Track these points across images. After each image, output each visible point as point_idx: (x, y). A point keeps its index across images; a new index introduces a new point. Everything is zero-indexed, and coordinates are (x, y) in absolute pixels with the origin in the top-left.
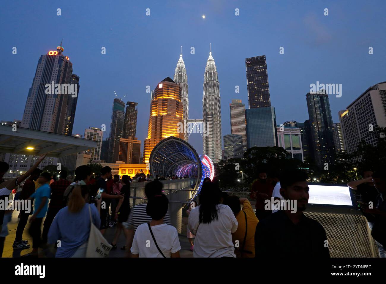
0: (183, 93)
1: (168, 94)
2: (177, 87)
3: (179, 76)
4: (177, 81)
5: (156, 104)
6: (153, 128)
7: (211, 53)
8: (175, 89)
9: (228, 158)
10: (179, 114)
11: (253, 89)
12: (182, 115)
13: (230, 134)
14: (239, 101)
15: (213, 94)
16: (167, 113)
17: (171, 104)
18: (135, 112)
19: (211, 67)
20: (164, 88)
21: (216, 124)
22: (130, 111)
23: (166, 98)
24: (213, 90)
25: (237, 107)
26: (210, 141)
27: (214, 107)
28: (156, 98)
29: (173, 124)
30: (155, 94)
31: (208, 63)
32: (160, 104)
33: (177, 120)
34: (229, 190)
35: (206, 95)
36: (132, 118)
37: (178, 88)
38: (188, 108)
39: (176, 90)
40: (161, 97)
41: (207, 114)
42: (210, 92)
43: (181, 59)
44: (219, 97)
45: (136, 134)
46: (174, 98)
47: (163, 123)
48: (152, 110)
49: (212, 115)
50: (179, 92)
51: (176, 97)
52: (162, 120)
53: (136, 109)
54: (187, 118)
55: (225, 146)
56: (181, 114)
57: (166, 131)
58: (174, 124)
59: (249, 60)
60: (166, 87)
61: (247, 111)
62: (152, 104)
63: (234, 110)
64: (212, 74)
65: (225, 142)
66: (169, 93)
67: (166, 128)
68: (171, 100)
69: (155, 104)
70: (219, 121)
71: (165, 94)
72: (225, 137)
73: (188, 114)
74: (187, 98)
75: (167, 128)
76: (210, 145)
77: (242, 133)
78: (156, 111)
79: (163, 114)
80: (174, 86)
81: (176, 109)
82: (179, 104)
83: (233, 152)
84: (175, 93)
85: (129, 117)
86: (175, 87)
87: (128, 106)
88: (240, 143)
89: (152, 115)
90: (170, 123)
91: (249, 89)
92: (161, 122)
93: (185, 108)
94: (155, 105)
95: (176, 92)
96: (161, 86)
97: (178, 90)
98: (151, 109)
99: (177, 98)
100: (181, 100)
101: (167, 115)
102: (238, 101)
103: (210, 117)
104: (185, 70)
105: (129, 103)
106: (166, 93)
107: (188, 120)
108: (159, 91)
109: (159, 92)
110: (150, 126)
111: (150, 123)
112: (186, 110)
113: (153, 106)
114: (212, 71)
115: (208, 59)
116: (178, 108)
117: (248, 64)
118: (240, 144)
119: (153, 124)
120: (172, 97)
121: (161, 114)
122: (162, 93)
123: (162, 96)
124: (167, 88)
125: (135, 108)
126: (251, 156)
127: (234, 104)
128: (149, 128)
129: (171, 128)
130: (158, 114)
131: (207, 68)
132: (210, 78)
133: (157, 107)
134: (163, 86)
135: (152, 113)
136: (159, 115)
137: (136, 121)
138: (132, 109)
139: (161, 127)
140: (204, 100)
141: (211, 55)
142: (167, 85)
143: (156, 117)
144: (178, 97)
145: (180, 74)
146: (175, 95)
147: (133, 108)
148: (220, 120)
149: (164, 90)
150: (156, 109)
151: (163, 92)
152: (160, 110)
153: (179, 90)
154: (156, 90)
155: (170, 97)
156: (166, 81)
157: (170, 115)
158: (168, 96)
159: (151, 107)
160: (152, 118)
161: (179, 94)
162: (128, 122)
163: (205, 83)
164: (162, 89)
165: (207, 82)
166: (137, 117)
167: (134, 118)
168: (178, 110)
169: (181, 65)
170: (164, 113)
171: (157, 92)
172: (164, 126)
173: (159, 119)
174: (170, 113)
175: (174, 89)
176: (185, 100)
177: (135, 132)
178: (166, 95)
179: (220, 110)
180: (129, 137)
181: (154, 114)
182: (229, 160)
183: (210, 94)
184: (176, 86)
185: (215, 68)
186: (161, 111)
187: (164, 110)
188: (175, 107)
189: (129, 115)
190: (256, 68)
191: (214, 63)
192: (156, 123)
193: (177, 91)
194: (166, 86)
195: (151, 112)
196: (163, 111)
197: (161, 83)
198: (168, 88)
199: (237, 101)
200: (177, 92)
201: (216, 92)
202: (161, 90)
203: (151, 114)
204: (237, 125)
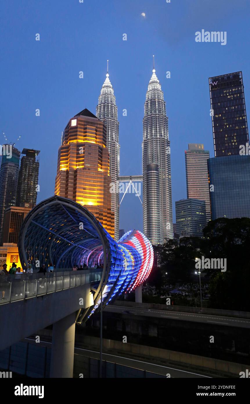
0: (112, 135)
1: (86, 136)
2: (100, 124)
3: (104, 109)
4: (102, 117)
5: (67, 151)
6: (61, 190)
7: (154, 71)
8: (97, 127)
9: (181, 237)
10: (103, 167)
11: (221, 126)
12: (107, 169)
13: (186, 198)
14: (200, 147)
15: (158, 136)
16: (83, 166)
17: (90, 152)
18: (35, 166)
19: (155, 93)
20: (79, 126)
21: (164, 184)
22: (27, 164)
23: (82, 143)
24: (158, 130)
25: (197, 155)
26: (154, 210)
27: (160, 156)
28: (67, 143)
29: (93, 182)
30: (66, 136)
31: (150, 88)
32: (73, 151)
33: (99, 176)
34: (181, 288)
35: (147, 137)
36: (31, 175)
37: (102, 127)
38: (119, 159)
39: (98, 129)
40: (75, 141)
41: (148, 168)
42: (153, 132)
43: (107, 82)
44: (167, 140)
45: (37, 199)
46: (94, 143)
47: (77, 182)
48: (61, 162)
49: (157, 169)
50: (103, 133)
51: (98, 140)
52: (75, 176)
53: (37, 160)
54: (117, 175)
55: (178, 217)
56: (106, 167)
57: (82, 194)
58: (94, 184)
59: (214, 79)
60: (82, 125)
61: (211, 162)
62: (60, 152)
63: (191, 160)
64: (157, 104)
65: (178, 212)
66: (87, 134)
67: (82, 190)
68: (90, 145)
69: (64, 152)
70: (168, 178)
71: (81, 135)
72: (177, 204)
73: (119, 168)
74: (117, 143)
75: (84, 189)
76: (154, 215)
77: (205, 197)
78: (67, 163)
79: (78, 167)
80: (95, 124)
81: (99, 159)
82: (103, 152)
83: (191, 227)
84: (96, 134)
85: (26, 173)
86: (97, 124)
87: (25, 155)
88: (202, 212)
89: (61, 169)
90: (89, 181)
91: (215, 126)
92: (75, 180)
93: (114, 159)
94: (64, 154)
95: (98, 133)
96: (74, 123)
97: (102, 130)
98: (59, 160)
99: (100, 142)
100: (106, 145)
101: (84, 169)
102: (198, 147)
103: (154, 173)
104: (114, 99)
105: (25, 151)
106: (83, 134)
107: (119, 177)
108: (72, 130)
109: (71, 132)
110: (58, 186)
111: (57, 182)
112: (117, 161)
113: (61, 154)
114: (157, 100)
115: (151, 81)
116: (101, 157)
117: (213, 87)
118: (201, 215)
119: (62, 183)
120: (91, 140)
121: (75, 167)
122: (76, 135)
123: (76, 139)
124: (83, 127)
125: (35, 159)
126: (216, 233)
127: (192, 151)
128: (55, 190)
129: (90, 189)
130: (69, 168)
131: (149, 95)
132: (153, 111)
133: (69, 156)
134: (77, 123)
135: (61, 165)
136: (71, 169)
137: (38, 179)
138: (31, 161)
139: (75, 188)
140: (145, 145)
141: (154, 74)
142: (84, 121)
143: (67, 172)
144: (102, 141)
145: (106, 105)
146: (96, 138)
147: (33, 159)
148: (170, 176)
149: (79, 129)
150: (67, 159)
151: (78, 133)
152: (73, 161)
153: (104, 129)
154: (67, 130)
155: (88, 140)
156: (82, 115)
157: (89, 169)
158: (86, 139)
159: (60, 156)
160: (60, 174)
161: (103, 136)
162: (25, 179)
163: (145, 118)
164: (76, 127)
165: (149, 116)
166: (38, 173)
167: (34, 174)
168: (102, 162)
169: (108, 91)
170: (79, 165)
171: (67, 133)
172: (80, 186)
173: (72, 175)
174: (89, 165)
175: (94, 128)
176: (114, 146)
177: (36, 196)
178: (82, 137)
179: (170, 161)
180: (26, 204)
181: (64, 168)
182: (181, 240)
183: (153, 137)
184: (99, 122)
185: (161, 94)
186: (75, 163)
187: (80, 161)
188: (97, 156)
189: (26, 170)
190: (226, 93)
191: (159, 87)
192: (67, 181)
193: (100, 131)
194: (83, 123)
195: (59, 164)
196: (78, 163)
197: (75, 119)
198: (85, 127)
199: (196, 146)
200: (100, 133)
201: (163, 133)
202: (75, 130)
203: (59, 167)
204: (197, 184)
